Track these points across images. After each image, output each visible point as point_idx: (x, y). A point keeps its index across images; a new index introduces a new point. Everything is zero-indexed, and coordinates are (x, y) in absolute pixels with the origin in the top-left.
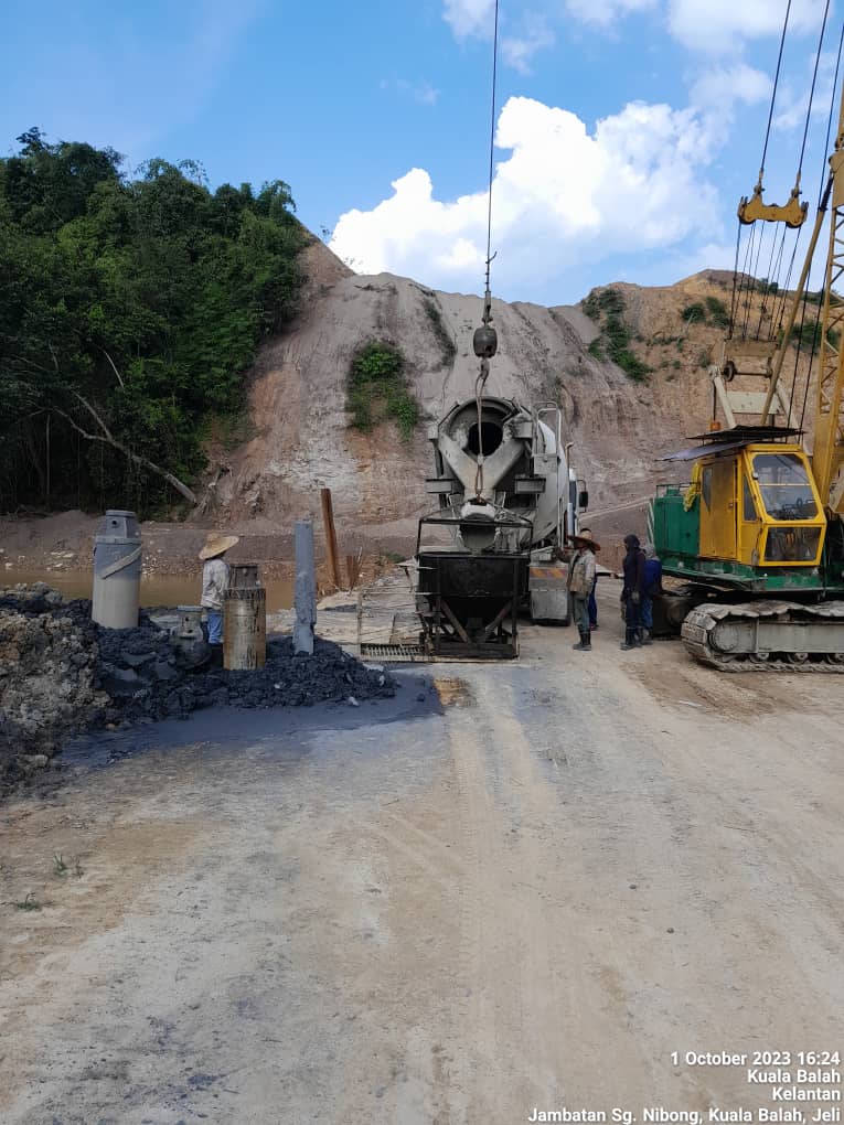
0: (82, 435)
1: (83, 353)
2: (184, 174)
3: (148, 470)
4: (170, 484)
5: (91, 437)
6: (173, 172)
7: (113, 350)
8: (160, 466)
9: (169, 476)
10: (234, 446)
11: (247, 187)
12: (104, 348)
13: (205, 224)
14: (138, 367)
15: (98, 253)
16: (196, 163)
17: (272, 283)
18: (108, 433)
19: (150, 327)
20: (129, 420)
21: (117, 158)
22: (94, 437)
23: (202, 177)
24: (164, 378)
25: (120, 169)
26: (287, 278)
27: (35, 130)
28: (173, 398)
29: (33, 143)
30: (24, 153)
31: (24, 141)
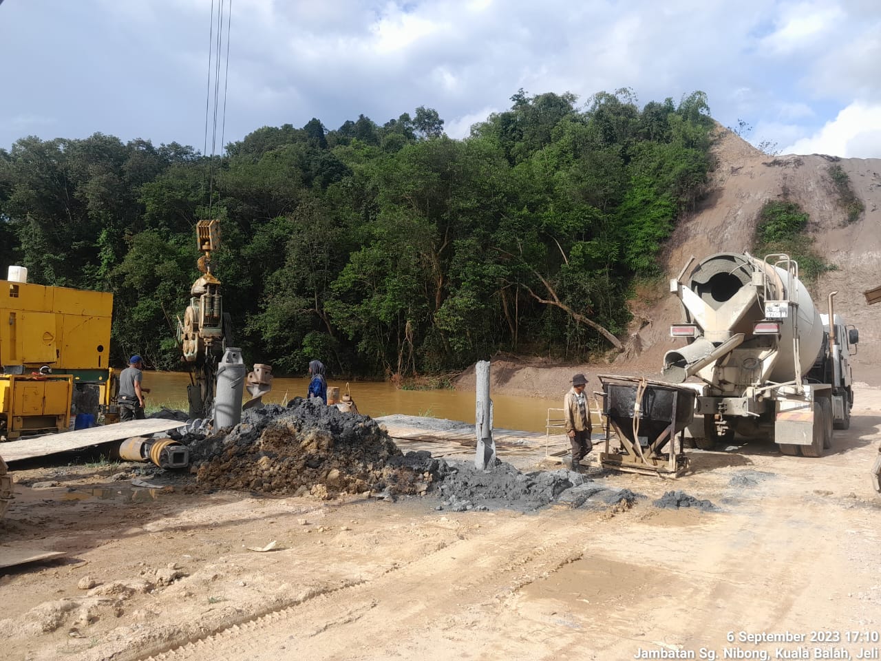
0: (538, 300)
1: (539, 241)
2: (620, 100)
3: (586, 325)
4: (602, 335)
5: (544, 302)
6: (612, 99)
7: (560, 237)
8: (594, 321)
9: (600, 329)
10: (652, 303)
11: (669, 101)
12: (554, 236)
13: (635, 135)
14: (578, 248)
15: (557, 168)
16: (628, 89)
17: (687, 171)
18: (555, 297)
19: (586, 218)
20: (572, 289)
21: (573, 98)
22: (546, 302)
23: (633, 99)
24: (599, 255)
25: (575, 106)
26: (700, 166)
27: (521, 90)
28: (607, 269)
29: (520, 100)
30: (514, 108)
31: (514, 100)
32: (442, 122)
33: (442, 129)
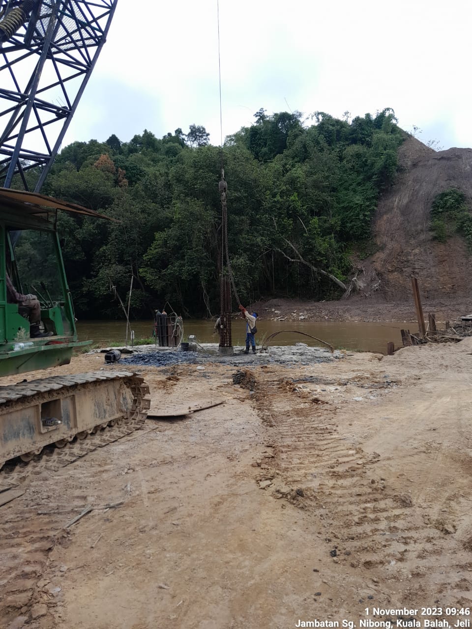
0: (289, 259)
1: (288, 219)
3: (322, 275)
4: (332, 280)
5: (293, 260)
7: (302, 215)
8: (326, 271)
9: (332, 277)
10: (365, 257)
11: (368, 115)
12: (297, 215)
14: (314, 222)
18: (301, 257)
19: (319, 201)
20: (311, 250)
21: (300, 115)
22: (295, 260)
24: (328, 226)
27: (262, 109)
28: (333, 235)
29: (261, 116)
30: (257, 122)
31: (257, 116)
32: (208, 135)
33: (209, 140)
